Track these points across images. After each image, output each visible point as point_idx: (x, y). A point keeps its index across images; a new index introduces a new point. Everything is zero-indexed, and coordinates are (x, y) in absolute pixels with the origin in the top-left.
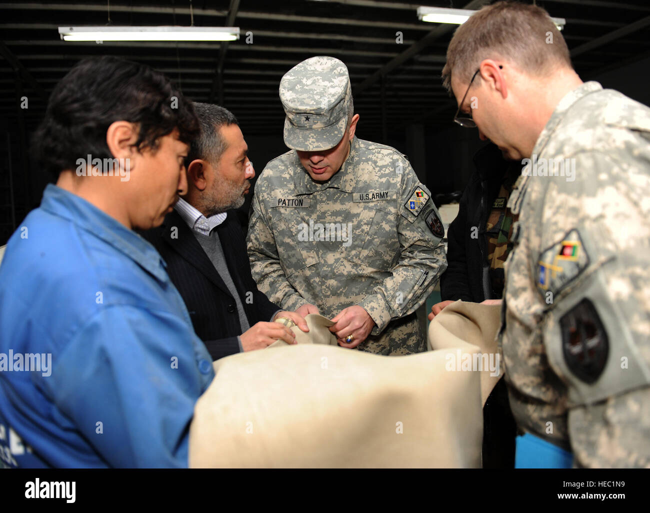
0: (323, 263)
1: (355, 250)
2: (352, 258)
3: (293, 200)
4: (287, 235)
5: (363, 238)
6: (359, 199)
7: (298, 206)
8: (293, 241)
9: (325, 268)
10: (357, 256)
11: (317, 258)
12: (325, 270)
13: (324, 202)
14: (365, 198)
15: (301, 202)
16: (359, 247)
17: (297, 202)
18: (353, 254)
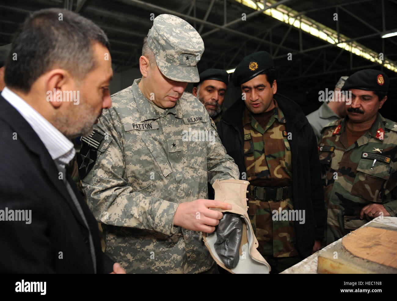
0: (175, 172)
1: (193, 158)
2: (193, 165)
3: (143, 124)
4: (143, 153)
5: (197, 149)
6: (188, 121)
7: (149, 129)
8: (150, 157)
9: (178, 176)
10: (195, 162)
11: (170, 169)
12: (179, 177)
13: (166, 125)
14: (191, 121)
15: (150, 126)
16: (196, 156)
17: (146, 126)
18: (193, 162)
